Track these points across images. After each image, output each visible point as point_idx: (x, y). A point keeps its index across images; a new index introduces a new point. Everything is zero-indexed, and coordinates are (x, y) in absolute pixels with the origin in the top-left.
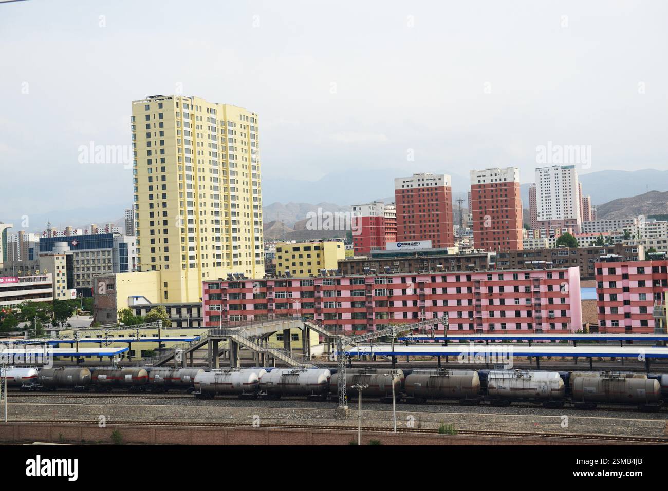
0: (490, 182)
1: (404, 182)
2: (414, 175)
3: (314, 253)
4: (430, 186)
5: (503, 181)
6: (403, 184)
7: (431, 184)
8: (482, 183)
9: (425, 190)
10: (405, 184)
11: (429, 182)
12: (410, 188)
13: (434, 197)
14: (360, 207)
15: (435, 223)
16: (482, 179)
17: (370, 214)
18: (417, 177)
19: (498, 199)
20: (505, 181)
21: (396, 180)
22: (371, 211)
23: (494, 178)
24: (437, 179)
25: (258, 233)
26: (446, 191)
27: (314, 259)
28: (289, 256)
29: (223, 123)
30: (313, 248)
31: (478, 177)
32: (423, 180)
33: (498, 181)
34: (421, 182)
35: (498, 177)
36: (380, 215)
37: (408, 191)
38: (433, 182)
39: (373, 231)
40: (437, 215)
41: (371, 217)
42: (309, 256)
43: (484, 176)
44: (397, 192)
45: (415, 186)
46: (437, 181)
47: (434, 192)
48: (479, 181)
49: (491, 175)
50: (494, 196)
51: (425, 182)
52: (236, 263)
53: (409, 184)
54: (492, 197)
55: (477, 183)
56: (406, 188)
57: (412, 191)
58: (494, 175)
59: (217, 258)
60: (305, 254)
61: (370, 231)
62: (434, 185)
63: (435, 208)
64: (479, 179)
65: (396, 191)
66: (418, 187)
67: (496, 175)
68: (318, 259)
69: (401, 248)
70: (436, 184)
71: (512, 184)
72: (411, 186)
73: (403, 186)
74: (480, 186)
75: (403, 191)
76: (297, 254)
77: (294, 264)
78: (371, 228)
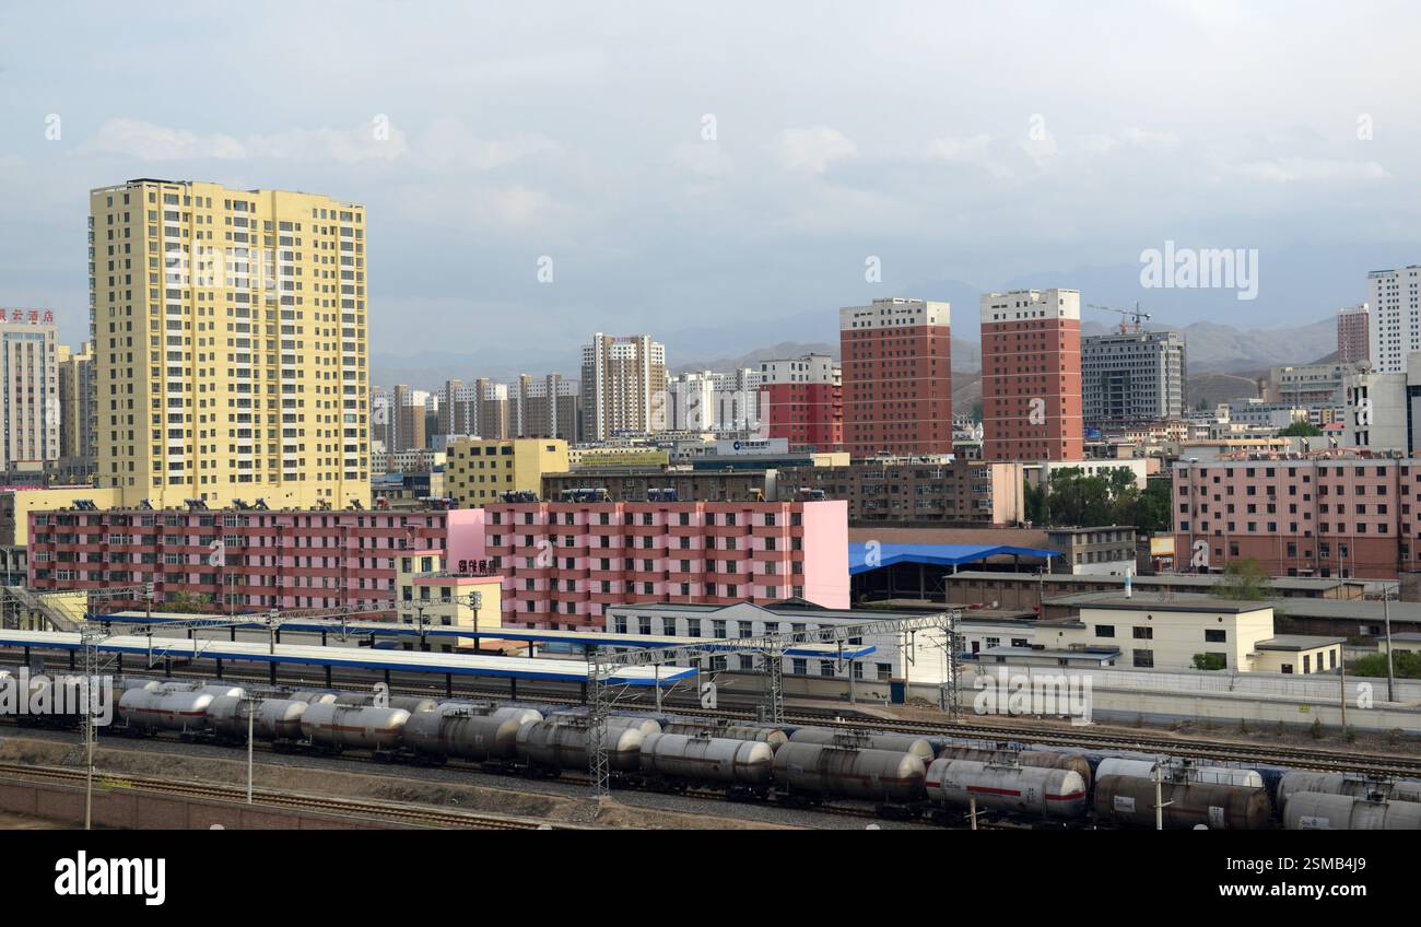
0: (1014, 319)
1: (857, 315)
2: (874, 302)
3: (501, 459)
4: (901, 325)
5: (1038, 317)
6: (855, 320)
7: (904, 321)
8: (1001, 320)
9: (894, 333)
10: (859, 320)
11: (900, 316)
12: (866, 327)
13: (908, 348)
14: (775, 363)
15: (910, 400)
16: (1000, 311)
17: (793, 379)
18: (879, 306)
19: (1030, 353)
20: (1043, 318)
21: (843, 311)
22: (796, 372)
23: (1022, 310)
24: (914, 311)
25: (355, 421)
26: (930, 336)
27: (501, 472)
28: (464, 464)
29: (268, 225)
30: (499, 451)
31: (994, 307)
32: (890, 311)
33: (1030, 318)
34: (886, 317)
35: (1029, 309)
36: (820, 381)
37: (863, 333)
38: (907, 317)
39: (797, 412)
40: (913, 384)
41: (794, 386)
42: (493, 465)
43: (1005, 306)
44: (844, 335)
45: (876, 325)
46: (914, 314)
47: (909, 337)
48: (996, 317)
49: (1018, 305)
50: (1023, 348)
51: (894, 317)
52: (291, 477)
53: (866, 319)
54: (1019, 348)
55: (991, 320)
56: (859, 327)
57: (870, 333)
58: (1022, 304)
59: (239, 467)
60: (488, 460)
61: (792, 413)
62: (908, 324)
63: (909, 368)
64: (996, 311)
65: (842, 333)
66: (881, 327)
67: (1026, 304)
68: (508, 471)
69: (740, 452)
70: (912, 321)
71: (1055, 323)
72: (869, 324)
73: (855, 325)
74: (997, 327)
75: (854, 334)
76: (476, 459)
77: (472, 479)
78: (794, 406)
